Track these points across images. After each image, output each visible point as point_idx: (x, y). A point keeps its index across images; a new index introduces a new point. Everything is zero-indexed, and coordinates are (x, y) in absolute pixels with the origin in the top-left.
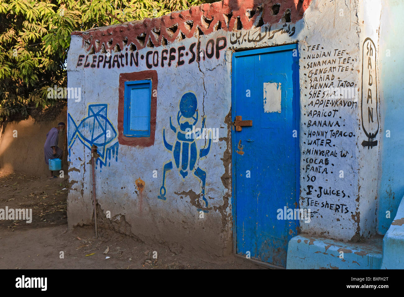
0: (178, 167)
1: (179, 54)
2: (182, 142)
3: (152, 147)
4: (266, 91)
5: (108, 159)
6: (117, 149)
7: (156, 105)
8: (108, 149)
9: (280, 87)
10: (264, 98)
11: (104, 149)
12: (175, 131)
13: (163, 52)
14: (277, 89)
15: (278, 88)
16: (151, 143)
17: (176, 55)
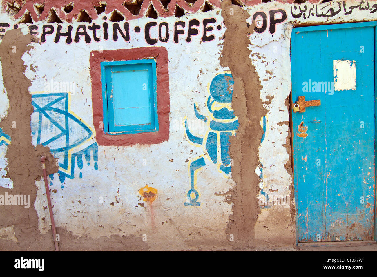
0: (215, 162)
1: (204, 27)
2: (218, 133)
3: (165, 142)
4: (336, 69)
5: (76, 168)
6: (96, 152)
7: (168, 90)
8: (74, 155)
9: (354, 65)
10: (334, 76)
11: (66, 156)
12: (206, 120)
13: (177, 24)
14: (350, 67)
15: (351, 65)
16: (163, 139)
17: (200, 28)
